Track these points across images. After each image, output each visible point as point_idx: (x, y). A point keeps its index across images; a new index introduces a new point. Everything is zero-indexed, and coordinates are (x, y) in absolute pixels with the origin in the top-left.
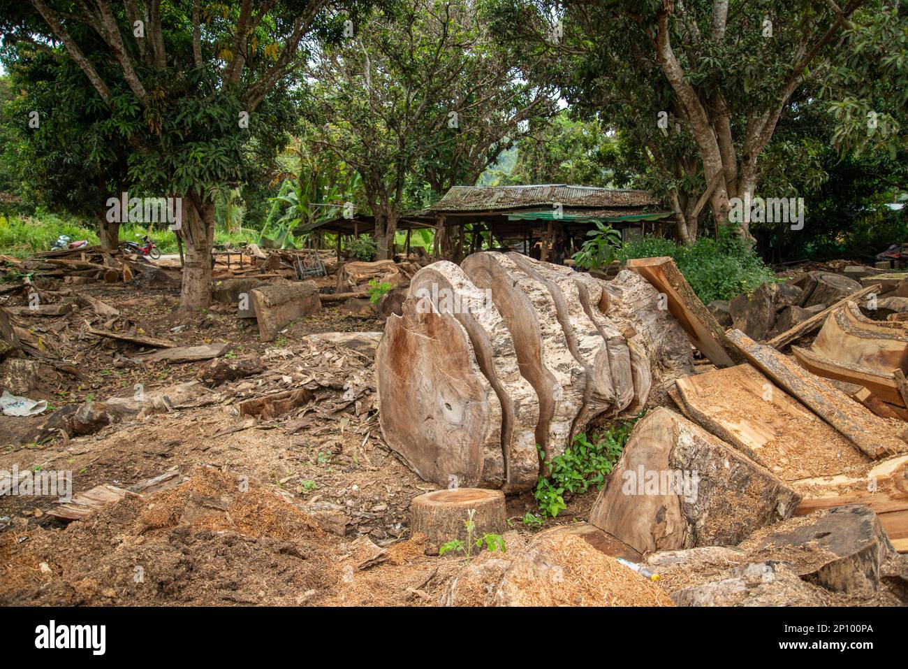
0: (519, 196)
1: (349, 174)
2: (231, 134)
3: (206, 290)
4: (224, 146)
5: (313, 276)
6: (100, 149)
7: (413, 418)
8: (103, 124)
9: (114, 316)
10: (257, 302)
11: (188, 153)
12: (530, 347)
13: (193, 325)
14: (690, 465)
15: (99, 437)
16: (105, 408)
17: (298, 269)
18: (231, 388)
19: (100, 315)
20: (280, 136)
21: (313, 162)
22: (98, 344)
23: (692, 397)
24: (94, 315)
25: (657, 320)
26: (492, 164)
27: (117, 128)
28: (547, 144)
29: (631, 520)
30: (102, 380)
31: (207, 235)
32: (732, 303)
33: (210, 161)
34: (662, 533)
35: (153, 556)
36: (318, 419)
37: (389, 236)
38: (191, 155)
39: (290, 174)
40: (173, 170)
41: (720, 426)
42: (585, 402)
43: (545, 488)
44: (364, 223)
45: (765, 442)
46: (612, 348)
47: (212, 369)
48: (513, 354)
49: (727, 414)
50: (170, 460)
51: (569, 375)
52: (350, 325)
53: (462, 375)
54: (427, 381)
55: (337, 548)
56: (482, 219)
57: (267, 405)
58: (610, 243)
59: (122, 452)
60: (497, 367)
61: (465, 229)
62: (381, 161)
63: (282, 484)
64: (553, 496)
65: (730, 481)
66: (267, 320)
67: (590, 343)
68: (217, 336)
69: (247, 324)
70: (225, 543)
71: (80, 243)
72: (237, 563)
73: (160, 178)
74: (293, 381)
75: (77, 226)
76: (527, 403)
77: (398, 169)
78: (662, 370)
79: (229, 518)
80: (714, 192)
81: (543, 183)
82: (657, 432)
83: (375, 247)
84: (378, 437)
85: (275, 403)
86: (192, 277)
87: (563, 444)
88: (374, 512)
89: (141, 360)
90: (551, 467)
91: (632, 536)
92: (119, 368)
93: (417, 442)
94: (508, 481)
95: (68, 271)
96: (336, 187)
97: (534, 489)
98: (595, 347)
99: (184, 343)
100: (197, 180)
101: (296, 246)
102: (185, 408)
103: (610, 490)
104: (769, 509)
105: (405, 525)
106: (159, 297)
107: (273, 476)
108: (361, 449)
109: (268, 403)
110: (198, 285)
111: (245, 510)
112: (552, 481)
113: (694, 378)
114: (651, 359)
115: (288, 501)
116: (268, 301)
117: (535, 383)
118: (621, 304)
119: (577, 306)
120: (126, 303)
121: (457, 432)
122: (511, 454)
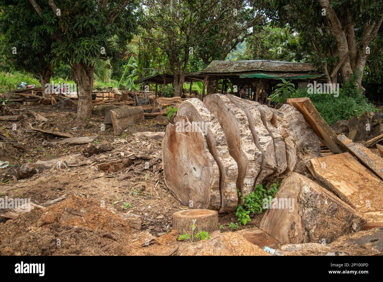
0: (246, 66)
1: (163, 54)
2: (101, 34)
3: (89, 110)
4: (98, 39)
5: (143, 104)
6: (38, 40)
7: (179, 174)
8: (39, 27)
9: (43, 122)
10: (113, 116)
11: (80, 42)
12: (236, 141)
13: (82, 126)
14: (308, 202)
15: (31, 180)
16: (35, 166)
17: (136, 101)
18: (96, 158)
19: (37, 121)
20: (129, 35)
21: (145, 48)
22: (35, 135)
23: (317, 168)
24: (34, 121)
25: (301, 130)
26: (233, 50)
27: (46, 30)
28: (262, 40)
29: (279, 228)
30: (36, 152)
31: (90, 83)
32: (349, 121)
33: (91, 46)
34: (293, 235)
35: (40, 237)
36: (135, 173)
37: (180, 85)
38: (82, 44)
39: (134, 53)
40: (73, 51)
41: (330, 183)
42: (261, 169)
43: (241, 210)
44: (169, 78)
45: (353, 192)
46: (276, 143)
47: (88, 148)
48: (226, 144)
49: (334, 177)
50: (63, 191)
51: (254, 155)
52: (158, 128)
53: (201, 154)
54: (185, 157)
55: (132, 236)
56: (228, 77)
57: (111, 166)
58: (289, 90)
59: (41, 187)
60: (218, 151)
61: (219, 82)
62: (177, 48)
63: (115, 204)
64: (244, 214)
65: (327, 211)
66: (117, 125)
67: (265, 140)
68: (94, 132)
69: (108, 127)
70: (76, 232)
71: (31, 86)
72: (81, 242)
73: (67, 55)
74: (125, 155)
75: (30, 77)
76: (232, 168)
77: (186, 52)
78: (303, 154)
79: (84, 220)
80: (343, 64)
81: (259, 59)
82: (293, 185)
83: (174, 90)
84: (163, 183)
85: (115, 166)
86: (82, 104)
87: (250, 189)
88: (157, 219)
89: (56, 143)
90: (244, 200)
91: (279, 236)
92: (45, 147)
93: (180, 186)
94: (223, 206)
95: (25, 99)
96: (156, 60)
97: (236, 211)
98: (268, 142)
99: (77, 135)
100: (84, 56)
101: (136, 89)
102: (73, 167)
103: (270, 213)
104: (348, 226)
105: (171, 226)
106: (67, 113)
107: (111, 200)
108: (154, 189)
109: (112, 165)
110: (86, 107)
111: (92, 216)
112: (245, 207)
113: (320, 159)
114: (297, 149)
115: (114, 212)
116: (118, 116)
117: (237, 159)
118: (282, 121)
119: (259, 122)
120: (51, 115)
121: (198, 182)
122: (224, 193)
